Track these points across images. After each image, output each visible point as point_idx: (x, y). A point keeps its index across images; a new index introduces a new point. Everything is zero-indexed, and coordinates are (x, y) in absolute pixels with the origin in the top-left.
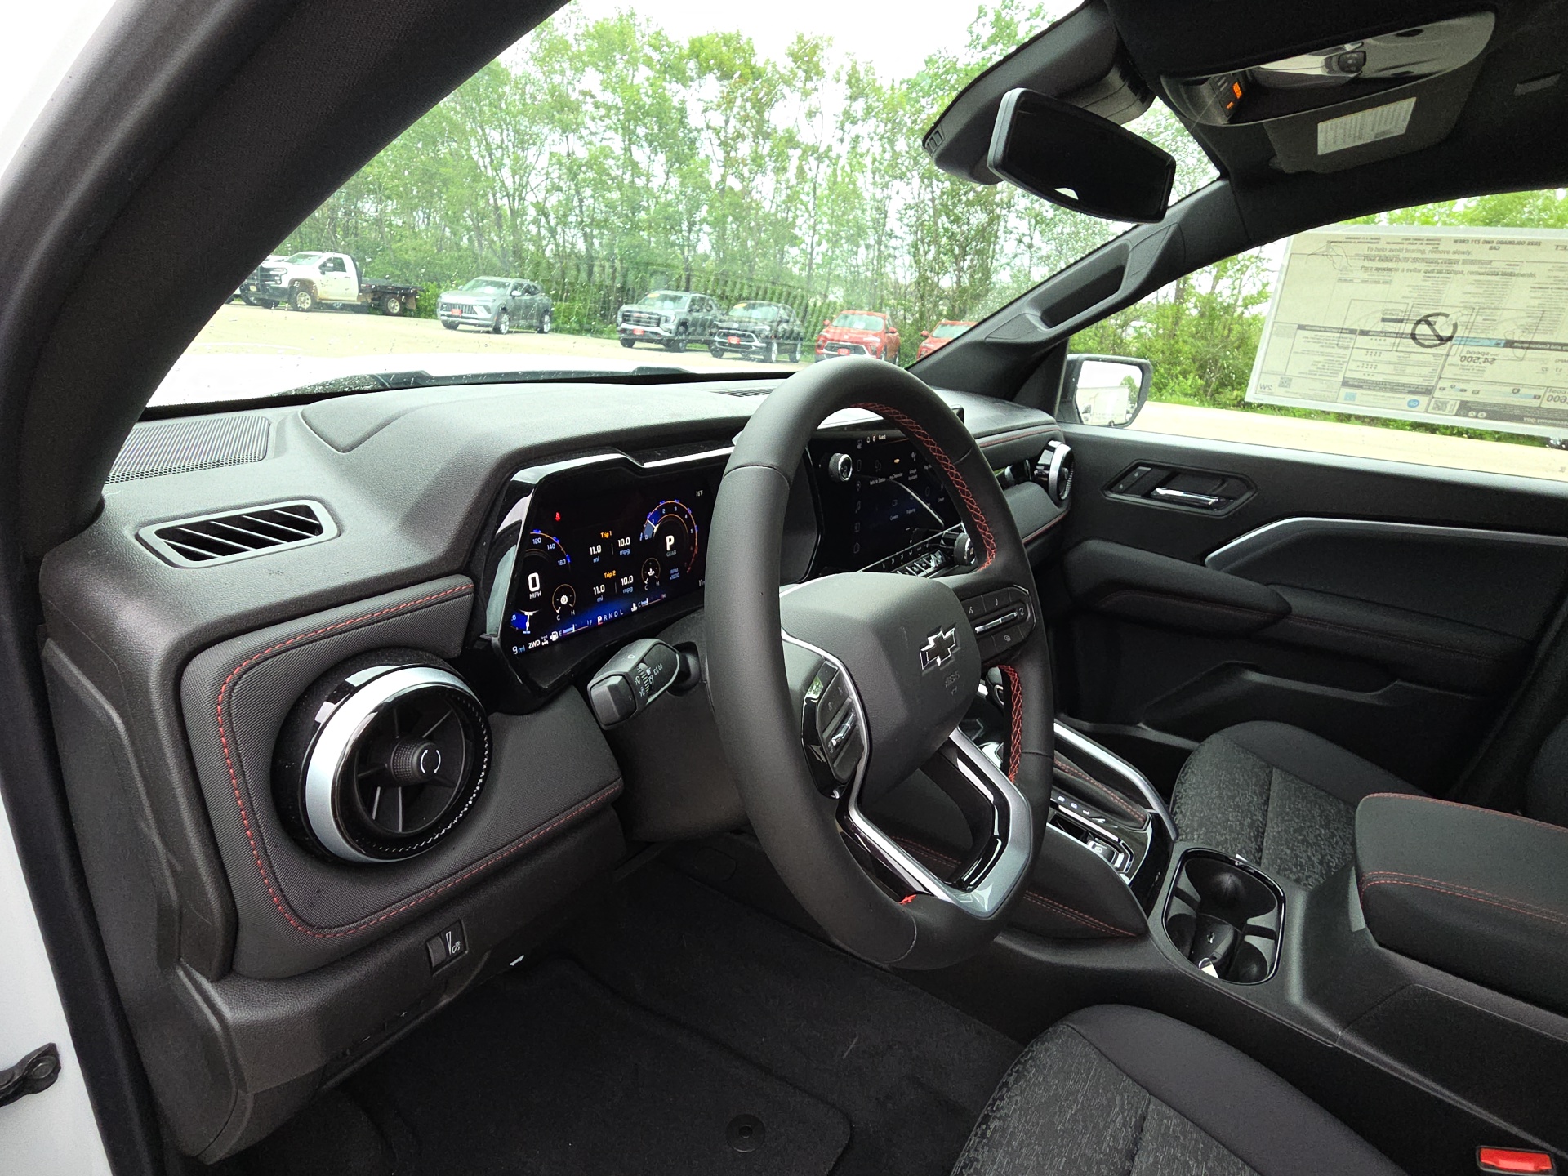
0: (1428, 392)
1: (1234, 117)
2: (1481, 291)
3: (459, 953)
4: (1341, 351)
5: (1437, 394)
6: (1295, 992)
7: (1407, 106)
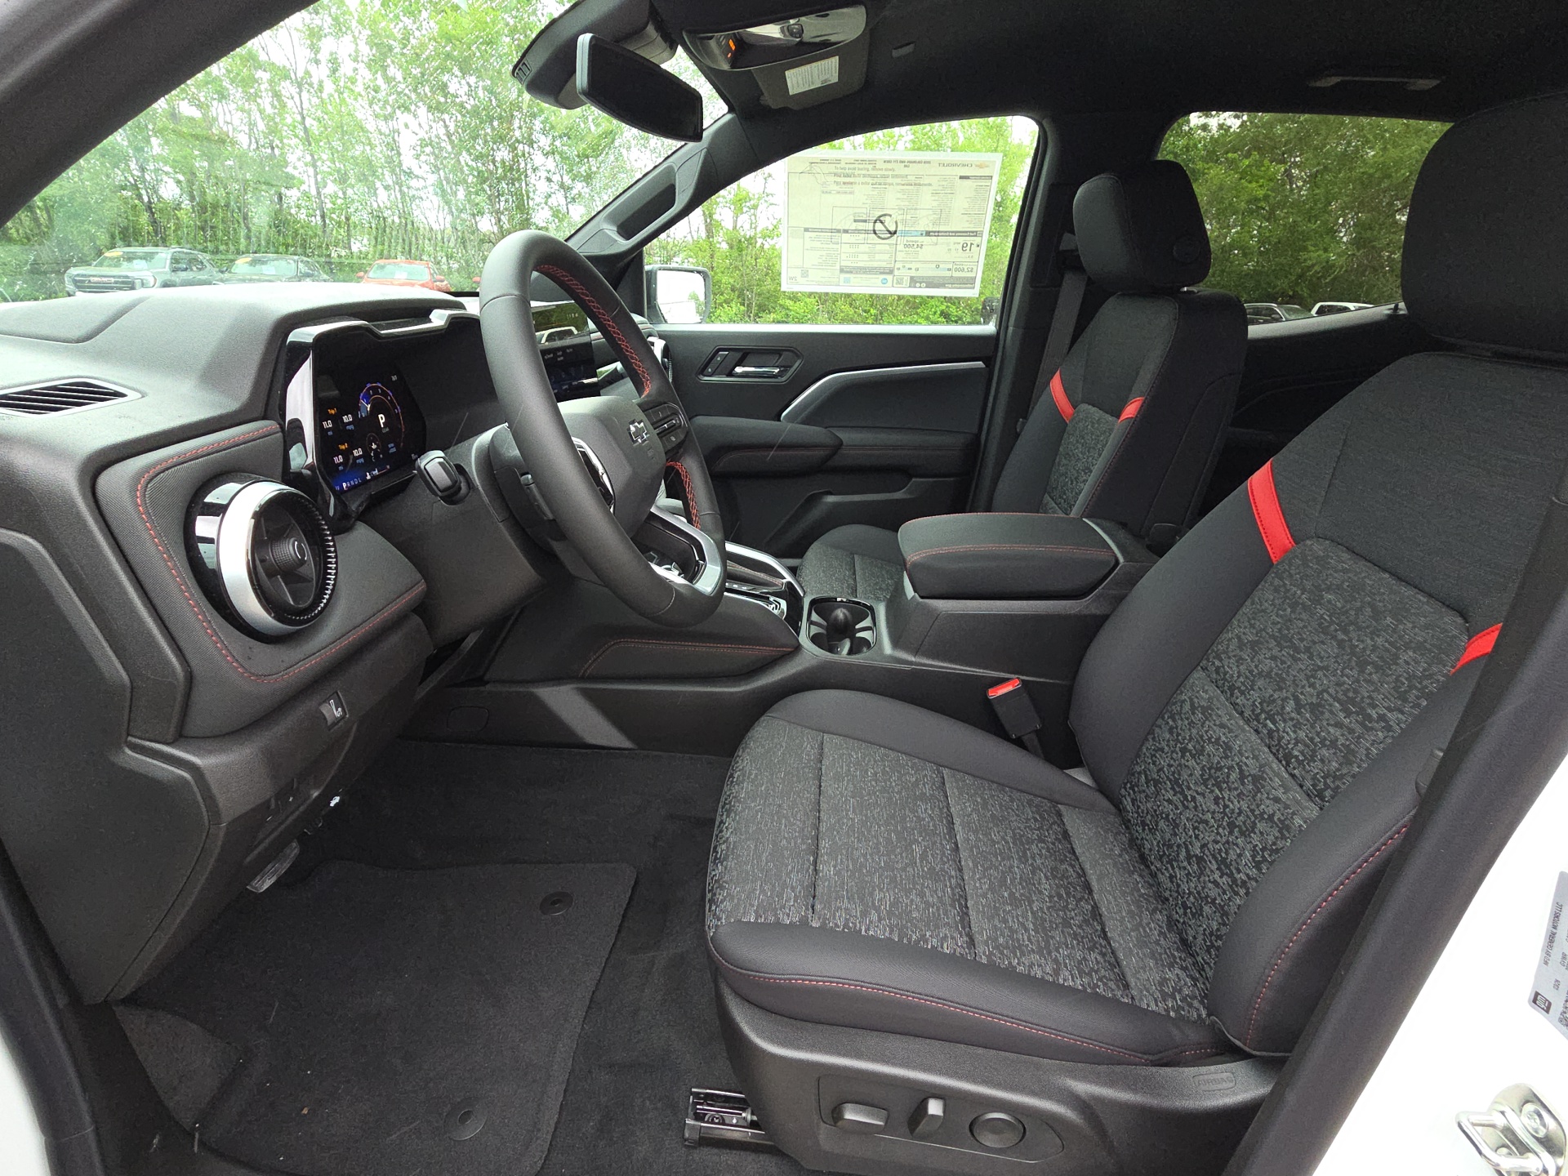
0: (891, 272)
1: (734, 63)
2: (905, 197)
3: (342, 717)
4: (835, 246)
5: (896, 272)
6: (887, 648)
7: (834, 61)
